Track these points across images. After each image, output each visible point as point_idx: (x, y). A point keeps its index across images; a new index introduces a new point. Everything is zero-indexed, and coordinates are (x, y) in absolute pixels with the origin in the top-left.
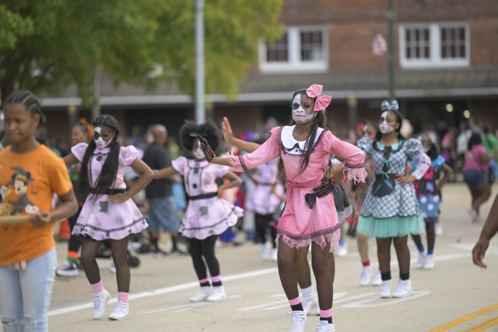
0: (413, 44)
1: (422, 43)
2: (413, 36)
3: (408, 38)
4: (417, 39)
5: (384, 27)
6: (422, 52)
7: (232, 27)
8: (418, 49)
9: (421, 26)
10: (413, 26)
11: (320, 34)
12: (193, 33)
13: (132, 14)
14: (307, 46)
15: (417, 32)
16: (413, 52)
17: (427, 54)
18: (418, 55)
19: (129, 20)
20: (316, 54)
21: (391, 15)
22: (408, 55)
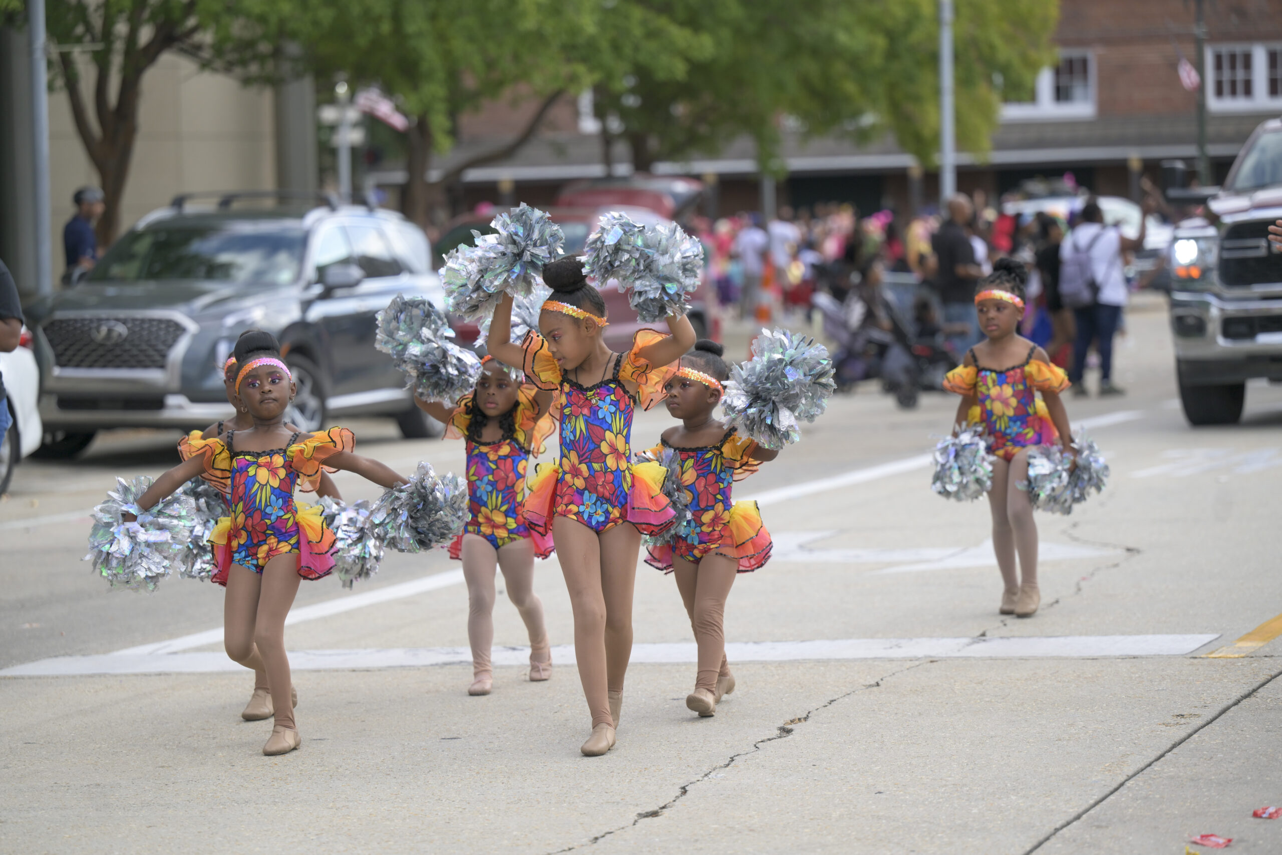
0: (1226, 75)
1: (1240, 75)
2: (1226, 64)
3: (1219, 66)
4: (1233, 67)
5: (1190, 49)
6: (1240, 87)
7: (992, 47)
8: (1233, 84)
9: (1239, 48)
10: (1225, 49)
11: (1084, 62)
12: (934, 59)
13: (847, 29)
14: (1064, 81)
15: (1233, 57)
16: (1226, 87)
17: (1248, 90)
18: (1233, 92)
19: (842, 37)
20: (1078, 91)
21: (1200, 30)
22: (1219, 92)
